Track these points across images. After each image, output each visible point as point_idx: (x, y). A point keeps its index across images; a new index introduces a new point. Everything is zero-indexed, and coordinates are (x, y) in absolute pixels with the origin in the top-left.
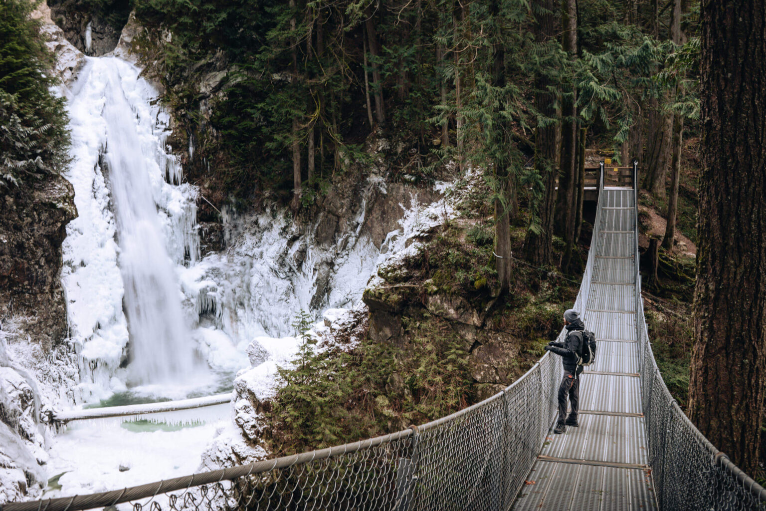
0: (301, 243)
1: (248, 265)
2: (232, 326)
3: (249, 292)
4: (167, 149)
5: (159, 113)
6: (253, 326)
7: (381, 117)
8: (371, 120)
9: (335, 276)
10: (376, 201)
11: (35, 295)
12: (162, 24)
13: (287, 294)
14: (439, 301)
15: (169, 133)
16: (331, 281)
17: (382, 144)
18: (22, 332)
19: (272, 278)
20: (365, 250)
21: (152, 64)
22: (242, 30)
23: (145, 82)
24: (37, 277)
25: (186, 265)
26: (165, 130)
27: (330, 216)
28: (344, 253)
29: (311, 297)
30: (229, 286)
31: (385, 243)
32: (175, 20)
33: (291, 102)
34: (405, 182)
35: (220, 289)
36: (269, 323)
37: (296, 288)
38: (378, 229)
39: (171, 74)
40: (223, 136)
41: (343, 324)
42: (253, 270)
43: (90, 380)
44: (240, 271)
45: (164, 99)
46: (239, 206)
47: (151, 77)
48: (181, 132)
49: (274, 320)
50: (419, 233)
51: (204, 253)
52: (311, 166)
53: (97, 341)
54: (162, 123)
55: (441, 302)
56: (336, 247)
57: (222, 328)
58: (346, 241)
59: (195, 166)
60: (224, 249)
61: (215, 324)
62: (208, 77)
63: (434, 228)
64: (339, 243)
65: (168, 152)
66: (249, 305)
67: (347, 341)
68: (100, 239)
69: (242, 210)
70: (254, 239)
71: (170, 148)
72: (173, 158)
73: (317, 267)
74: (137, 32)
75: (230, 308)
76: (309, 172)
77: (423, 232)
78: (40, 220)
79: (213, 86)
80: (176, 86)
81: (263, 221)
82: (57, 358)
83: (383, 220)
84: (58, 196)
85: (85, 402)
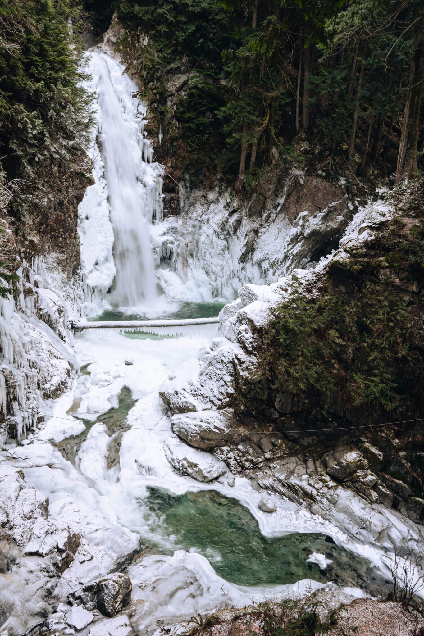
0: (239, 215)
1: (198, 227)
2: (183, 270)
3: (198, 247)
4: (144, 135)
5: (139, 105)
6: (198, 271)
7: (305, 125)
8: (297, 126)
9: (258, 241)
10: (294, 188)
11: (66, 239)
12: (139, 28)
13: (223, 250)
14: (388, 273)
15: (146, 122)
16: (255, 244)
17: (304, 146)
18: (55, 264)
19: (215, 239)
20: (282, 224)
21: (133, 62)
22: (202, 40)
23: (128, 77)
24: (69, 226)
25: (153, 223)
26: (143, 119)
27: (260, 197)
28: (266, 225)
29: (241, 254)
30: (183, 241)
31: (296, 220)
32: (153, 27)
33: (249, 109)
34: (318, 176)
35: (176, 243)
36: (210, 269)
37: (231, 247)
38: (293, 210)
39: (148, 74)
40: (183, 128)
41: (308, 280)
42: (201, 231)
43: (90, 301)
44: (192, 231)
45: (142, 94)
46: (191, 183)
47: (132, 74)
48: (154, 122)
49: (214, 267)
50: (371, 224)
51: (165, 216)
52: (253, 159)
53: (95, 274)
54: (141, 114)
55: (390, 274)
56: (261, 220)
57: (175, 270)
58: (269, 216)
59: (162, 149)
60: (179, 214)
61: (170, 267)
62: (174, 79)
63: (384, 222)
64: (264, 217)
65: (144, 138)
66: (197, 256)
67: (311, 292)
68: (99, 200)
69: (193, 186)
70: (204, 209)
71: (146, 134)
72: (148, 142)
73: (248, 234)
74: (121, 34)
75: (183, 257)
76: (251, 163)
77: (374, 224)
78: (73, 185)
79: (178, 86)
80: (151, 84)
81: (211, 196)
82: (73, 285)
83: (298, 203)
84: (86, 168)
85: (87, 316)
